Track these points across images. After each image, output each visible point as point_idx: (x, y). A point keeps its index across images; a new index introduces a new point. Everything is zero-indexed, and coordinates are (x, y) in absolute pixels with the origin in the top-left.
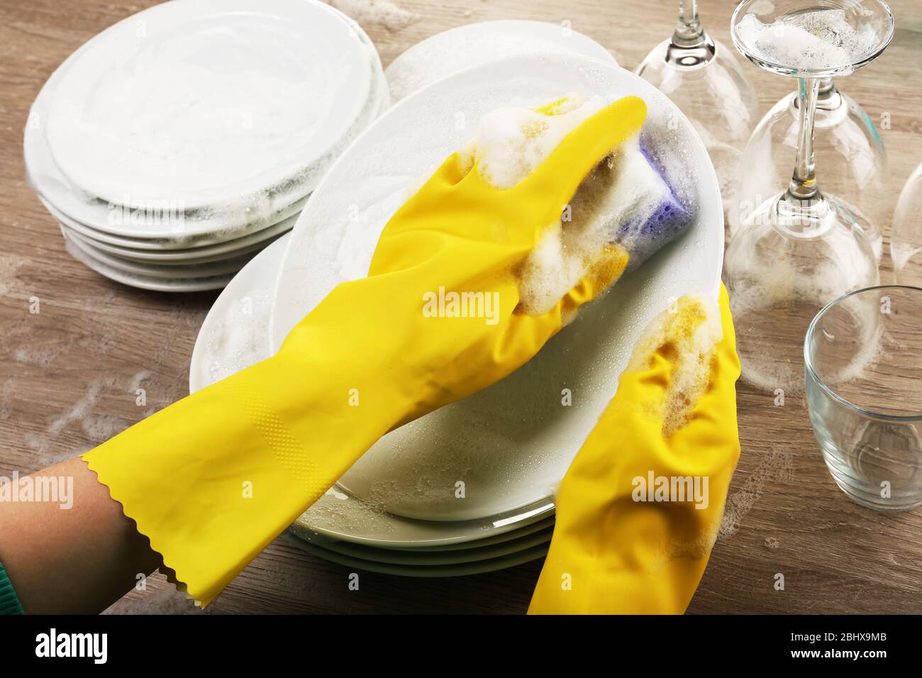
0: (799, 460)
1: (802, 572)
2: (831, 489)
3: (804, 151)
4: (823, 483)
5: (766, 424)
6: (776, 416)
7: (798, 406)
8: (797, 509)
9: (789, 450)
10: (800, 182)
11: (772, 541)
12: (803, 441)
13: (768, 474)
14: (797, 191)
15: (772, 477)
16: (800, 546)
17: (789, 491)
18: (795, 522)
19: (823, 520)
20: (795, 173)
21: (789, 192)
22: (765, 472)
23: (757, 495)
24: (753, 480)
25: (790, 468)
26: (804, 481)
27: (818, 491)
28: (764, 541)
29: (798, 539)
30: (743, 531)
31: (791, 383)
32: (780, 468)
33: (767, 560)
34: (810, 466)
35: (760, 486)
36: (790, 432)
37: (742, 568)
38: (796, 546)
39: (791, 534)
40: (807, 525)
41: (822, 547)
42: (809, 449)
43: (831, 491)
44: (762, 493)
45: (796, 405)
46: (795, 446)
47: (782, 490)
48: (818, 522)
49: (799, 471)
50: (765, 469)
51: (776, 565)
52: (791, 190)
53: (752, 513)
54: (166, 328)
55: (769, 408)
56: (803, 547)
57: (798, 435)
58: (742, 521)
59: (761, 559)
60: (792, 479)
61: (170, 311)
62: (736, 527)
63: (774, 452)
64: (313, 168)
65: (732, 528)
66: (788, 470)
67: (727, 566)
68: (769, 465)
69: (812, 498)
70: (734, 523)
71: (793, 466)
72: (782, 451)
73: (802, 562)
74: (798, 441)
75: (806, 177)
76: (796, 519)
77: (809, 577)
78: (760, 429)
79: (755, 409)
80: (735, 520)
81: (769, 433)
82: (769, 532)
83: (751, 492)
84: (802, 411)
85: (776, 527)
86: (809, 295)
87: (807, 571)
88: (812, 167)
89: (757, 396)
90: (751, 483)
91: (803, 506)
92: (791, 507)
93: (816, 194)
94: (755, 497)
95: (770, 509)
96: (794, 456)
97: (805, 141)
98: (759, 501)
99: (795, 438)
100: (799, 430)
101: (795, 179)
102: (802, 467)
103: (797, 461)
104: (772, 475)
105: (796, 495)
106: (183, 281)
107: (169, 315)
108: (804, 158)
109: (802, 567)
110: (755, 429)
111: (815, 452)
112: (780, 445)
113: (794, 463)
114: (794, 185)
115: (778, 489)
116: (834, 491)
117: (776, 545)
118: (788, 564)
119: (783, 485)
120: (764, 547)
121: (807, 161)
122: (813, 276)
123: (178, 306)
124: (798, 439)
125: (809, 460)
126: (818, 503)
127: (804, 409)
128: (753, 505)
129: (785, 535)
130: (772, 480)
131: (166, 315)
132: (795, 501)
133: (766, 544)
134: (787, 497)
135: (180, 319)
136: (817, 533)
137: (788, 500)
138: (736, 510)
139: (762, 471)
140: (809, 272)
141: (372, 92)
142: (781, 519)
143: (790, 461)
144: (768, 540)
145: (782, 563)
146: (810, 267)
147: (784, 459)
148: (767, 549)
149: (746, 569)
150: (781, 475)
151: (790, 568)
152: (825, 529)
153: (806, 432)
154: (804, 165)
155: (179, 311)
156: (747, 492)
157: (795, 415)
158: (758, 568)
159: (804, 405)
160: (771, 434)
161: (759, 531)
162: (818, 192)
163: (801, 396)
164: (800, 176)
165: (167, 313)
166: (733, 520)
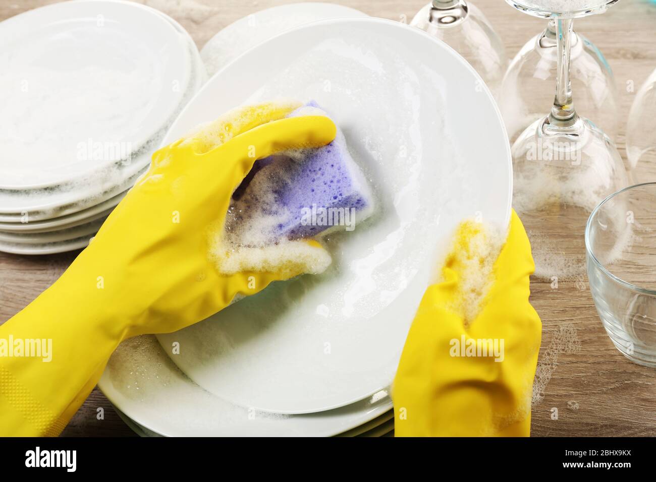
0: (583, 332)
1: (602, 427)
2: (613, 354)
3: (563, 81)
4: (606, 350)
5: (551, 306)
6: (557, 299)
7: (574, 288)
8: (588, 374)
9: (573, 326)
10: (560, 106)
11: (574, 403)
12: (583, 317)
13: (560, 347)
14: (559, 114)
15: (563, 350)
16: (596, 405)
17: (580, 360)
18: (588, 385)
19: (611, 381)
20: (556, 100)
21: (552, 116)
22: (557, 347)
23: (554, 366)
24: (549, 354)
25: (576, 340)
26: (590, 349)
27: (602, 356)
28: (567, 404)
29: (594, 399)
30: (548, 398)
31: (565, 271)
32: (569, 341)
33: (572, 420)
34: (593, 336)
35: (555, 358)
36: (571, 311)
37: (553, 429)
38: (593, 405)
39: (588, 396)
40: (599, 386)
41: (615, 403)
42: (590, 322)
43: (612, 356)
44: (558, 364)
45: (572, 288)
46: (577, 322)
47: (574, 359)
48: (607, 383)
49: (584, 342)
50: (556, 344)
51: (580, 423)
52: (553, 115)
53: (552, 382)
54: (45, 285)
55: (552, 293)
56: (599, 405)
57: (578, 312)
58: (546, 389)
59: (567, 420)
60: (580, 349)
61: (47, 270)
62: (541, 395)
63: (561, 329)
64: (154, 140)
65: (538, 396)
66: (574, 342)
67: (540, 429)
68: (560, 340)
69: (599, 363)
70: (539, 392)
71: (579, 339)
72: (567, 327)
73: (600, 418)
74: (579, 317)
75: (566, 101)
76: (589, 382)
77: (608, 430)
78: (546, 311)
79: (539, 295)
80: (540, 389)
81: (554, 313)
82: (570, 396)
83: (549, 365)
84: (577, 292)
85: (574, 391)
86: (565, 197)
87: (606, 426)
88: (569, 94)
89: (539, 284)
90: (548, 357)
91: (592, 371)
92: (583, 373)
93: (574, 116)
94: (552, 368)
95: (566, 376)
96: (577, 330)
97: (563, 73)
98: (556, 371)
99: (576, 315)
100: (578, 308)
101: (556, 104)
102: (586, 338)
103: (581, 334)
104: (563, 348)
105: (585, 362)
106: (54, 244)
107: (46, 273)
108: (563, 86)
109: (601, 423)
110: (543, 311)
111: (595, 325)
112: (564, 323)
113: (578, 335)
114: (555, 110)
115: (570, 359)
116: (615, 355)
117: (577, 406)
118: (590, 421)
119: (573, 355)
120: (568, 409)
121: (566, 89)
122: (567, 182)
123: (52, 265)
124: (578, 315)
125: (591, 331)
126: (605, 367)
127: (578, 290)
128: (552, 375)
129: (583, 397)
130: (564, 352)
131: (44, 273)
132: (585, 367)
133: (569, 407)
134: (578, 365)
135: (55, 275)
136: (608, 391)
137: (579, 367)
138: (539, 381)
139: (555, 345)
140: (563, 179)
141: (193, 71)
142: (577, 384)
143: (576, 334)
144: (570, 403)
145: (584, 421)
146: (564, 175)
147: (570, 333)
148: (570, 411)
149: (556, 430)
150: (570, 347)
151: (591, 425)
152: (615, 388)
153: (583, 309)
154: (563, 92)
155: (54, 269)
156: (546, 364)
157: (571, 296)
158: (565, 428)
159: (578, 287)
160: (556, 314)
161: (561, 396)
162: (575, 114)
163: (575, 280)
164: (560, 102)
165: (44, 272)
166: (539, 389)
